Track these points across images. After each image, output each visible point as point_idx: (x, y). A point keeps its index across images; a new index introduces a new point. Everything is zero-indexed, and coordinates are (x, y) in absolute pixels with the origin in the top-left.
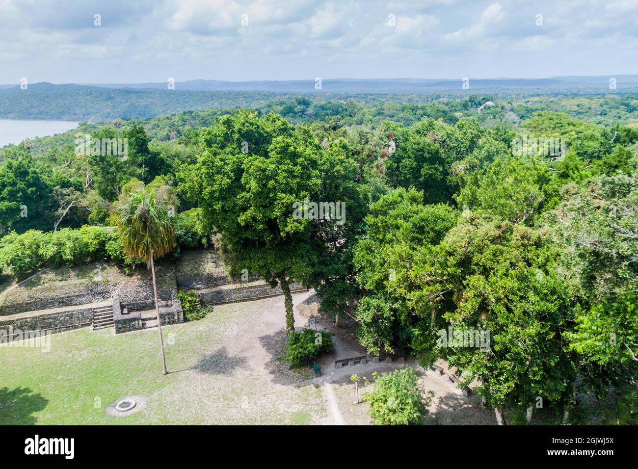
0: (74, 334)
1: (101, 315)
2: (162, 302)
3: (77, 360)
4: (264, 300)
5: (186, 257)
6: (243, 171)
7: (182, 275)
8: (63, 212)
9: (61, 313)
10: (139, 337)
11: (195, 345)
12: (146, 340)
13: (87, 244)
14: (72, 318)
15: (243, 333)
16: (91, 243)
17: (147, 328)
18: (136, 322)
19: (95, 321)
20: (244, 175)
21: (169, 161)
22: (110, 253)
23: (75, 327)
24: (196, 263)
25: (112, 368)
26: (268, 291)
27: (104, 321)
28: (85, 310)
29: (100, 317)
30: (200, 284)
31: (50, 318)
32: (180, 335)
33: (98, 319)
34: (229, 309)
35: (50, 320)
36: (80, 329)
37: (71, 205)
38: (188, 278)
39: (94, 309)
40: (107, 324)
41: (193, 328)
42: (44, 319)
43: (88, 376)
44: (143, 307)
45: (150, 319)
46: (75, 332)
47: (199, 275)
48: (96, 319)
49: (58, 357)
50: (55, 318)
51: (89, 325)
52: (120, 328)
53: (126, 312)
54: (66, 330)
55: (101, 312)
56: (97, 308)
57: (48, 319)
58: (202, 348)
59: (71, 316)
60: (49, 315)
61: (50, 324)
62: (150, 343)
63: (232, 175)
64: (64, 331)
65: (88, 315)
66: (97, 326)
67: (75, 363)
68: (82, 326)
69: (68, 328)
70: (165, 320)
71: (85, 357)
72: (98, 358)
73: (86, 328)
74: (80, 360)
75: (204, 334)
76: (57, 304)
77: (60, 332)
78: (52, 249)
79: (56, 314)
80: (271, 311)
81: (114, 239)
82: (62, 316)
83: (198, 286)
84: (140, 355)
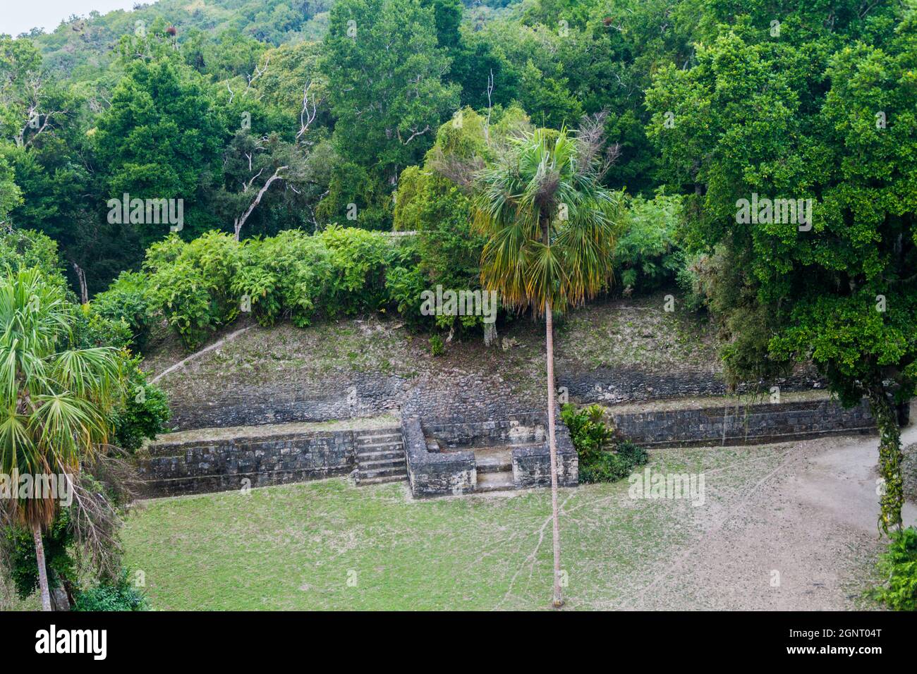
0: (314, 491)
1: (373, 450)
2: (521, 428)
3: (335, 550)
4: (782, 444)
5: (578, 320)
6: (827, 84)
7: (568, 364)
8: (253, 194)
9: (283, 436)
10: (472, 511)
11: (617, 543)
12: (491, 520)
13: (339, 273)
14: (305, 452)
15: (741, 524)
16: (352, 269)
17: (487, 490)
18: (464, 473)
19: (362, 464)
20: (830, 96)
21: (509, 67)
22: (398, 297)
23: (314, 475)
24: (603, 335)
25: (423, 578)
26: (791, 422)
27: (383, 465)
28: (337, 435)
29: (374, 454)
30: (611, 391)
31: (259, 447)
32: (575, 515)
33: (369, 458)
34: (688, 462)
35: (258, 453)
36: (325, 481)
37: (274, 177)
38: (584, 372)
39: (358, 433)
40: (389, 474)
41: (605, 501)
42: (245, 448)
43: (372, 591)
44: (475, 437)
45: (493, 469)
46: (314, 487)
47: (610, 367)
48: (363, 459)
49: (288, 540)
50: (267, 449)
51: (345, 471)
52: (425, 486)
53: (436, 447)
54: (293, 480)
55: (374, 441)
56: (365, 433)
57: (254, 448)
58: (640, 550)
59: (305, 446)
60: (256, 439)
61: (258, 462)
62: (503, 528)
63: (794, 95)
64: (287, 482)
65: (343, 448)
66: (365, 476)
67: (331, 558)
68: (329, 474)
69: (297, 476)
70: (532, 473)
71: (353, 544)
72: (386, 552)
73: (340, 479)
74: (341, 551)
75: (637, 518)
76: (270, 415)
77: (279, 482)
78: (263, 281)
79: (273, 437)
80: (808, 475)
81: (405, 262)
82: (285, 446)
83: (608, 396)
84: (486, 554)
